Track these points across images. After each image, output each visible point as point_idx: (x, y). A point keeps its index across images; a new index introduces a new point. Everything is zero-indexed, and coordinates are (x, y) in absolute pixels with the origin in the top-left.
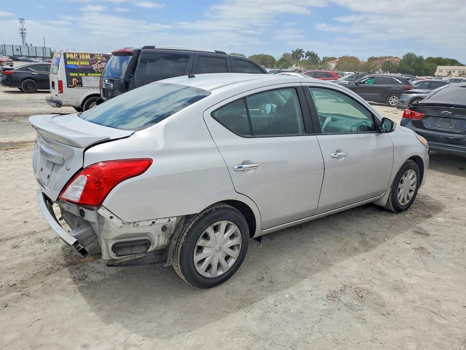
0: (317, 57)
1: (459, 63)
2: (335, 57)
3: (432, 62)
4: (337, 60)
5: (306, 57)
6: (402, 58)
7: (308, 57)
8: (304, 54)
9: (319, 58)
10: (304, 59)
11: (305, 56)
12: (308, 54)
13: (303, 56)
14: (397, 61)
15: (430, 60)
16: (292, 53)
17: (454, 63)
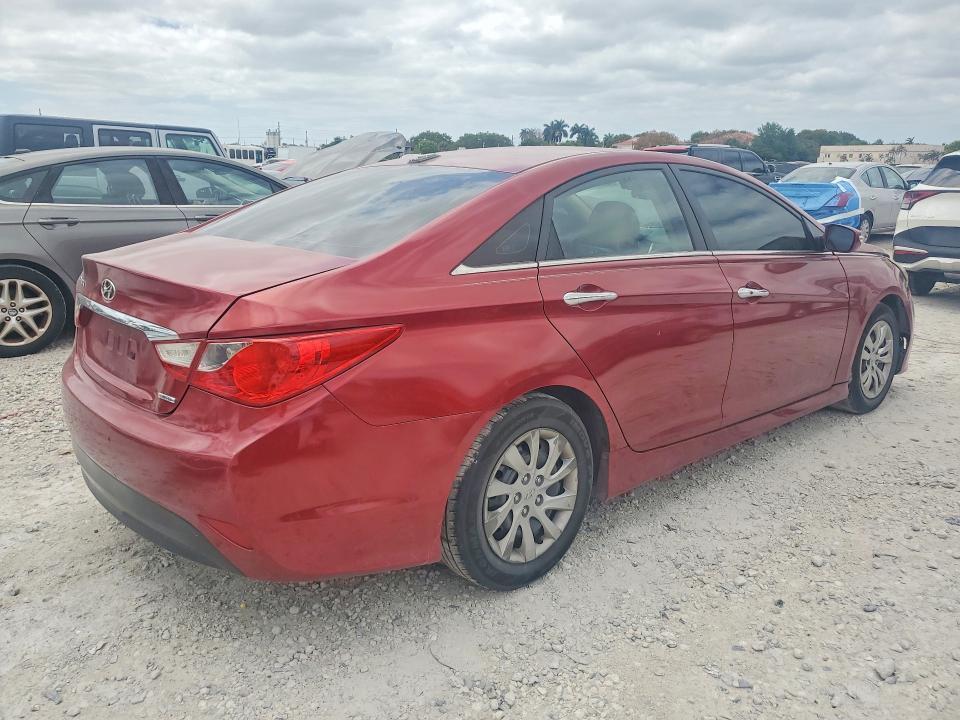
0: (593, 134)
1: (858, 140)
2: (627, 133)
3: (811, 138)
4: (635, 140)
5: (571, 136)
6: (757, 133)
7: (576, 136)
8: (568, 130)
9: (597, 137)
10: (568, 139)
11: (569, 134)
12: (576, 130)
13: (566, 135)
14: (748, 139)
15: (807, 135)
16: (543, 129)
17: (848, 139)
